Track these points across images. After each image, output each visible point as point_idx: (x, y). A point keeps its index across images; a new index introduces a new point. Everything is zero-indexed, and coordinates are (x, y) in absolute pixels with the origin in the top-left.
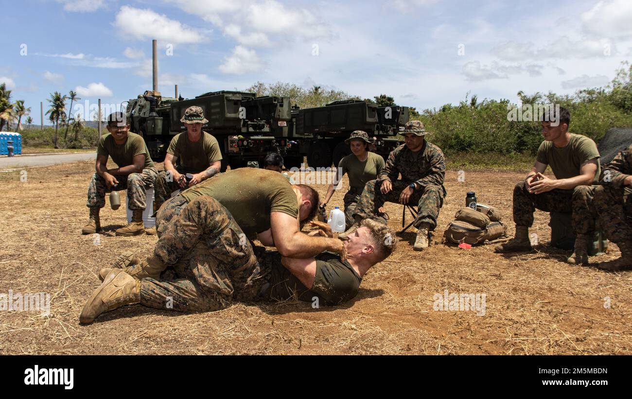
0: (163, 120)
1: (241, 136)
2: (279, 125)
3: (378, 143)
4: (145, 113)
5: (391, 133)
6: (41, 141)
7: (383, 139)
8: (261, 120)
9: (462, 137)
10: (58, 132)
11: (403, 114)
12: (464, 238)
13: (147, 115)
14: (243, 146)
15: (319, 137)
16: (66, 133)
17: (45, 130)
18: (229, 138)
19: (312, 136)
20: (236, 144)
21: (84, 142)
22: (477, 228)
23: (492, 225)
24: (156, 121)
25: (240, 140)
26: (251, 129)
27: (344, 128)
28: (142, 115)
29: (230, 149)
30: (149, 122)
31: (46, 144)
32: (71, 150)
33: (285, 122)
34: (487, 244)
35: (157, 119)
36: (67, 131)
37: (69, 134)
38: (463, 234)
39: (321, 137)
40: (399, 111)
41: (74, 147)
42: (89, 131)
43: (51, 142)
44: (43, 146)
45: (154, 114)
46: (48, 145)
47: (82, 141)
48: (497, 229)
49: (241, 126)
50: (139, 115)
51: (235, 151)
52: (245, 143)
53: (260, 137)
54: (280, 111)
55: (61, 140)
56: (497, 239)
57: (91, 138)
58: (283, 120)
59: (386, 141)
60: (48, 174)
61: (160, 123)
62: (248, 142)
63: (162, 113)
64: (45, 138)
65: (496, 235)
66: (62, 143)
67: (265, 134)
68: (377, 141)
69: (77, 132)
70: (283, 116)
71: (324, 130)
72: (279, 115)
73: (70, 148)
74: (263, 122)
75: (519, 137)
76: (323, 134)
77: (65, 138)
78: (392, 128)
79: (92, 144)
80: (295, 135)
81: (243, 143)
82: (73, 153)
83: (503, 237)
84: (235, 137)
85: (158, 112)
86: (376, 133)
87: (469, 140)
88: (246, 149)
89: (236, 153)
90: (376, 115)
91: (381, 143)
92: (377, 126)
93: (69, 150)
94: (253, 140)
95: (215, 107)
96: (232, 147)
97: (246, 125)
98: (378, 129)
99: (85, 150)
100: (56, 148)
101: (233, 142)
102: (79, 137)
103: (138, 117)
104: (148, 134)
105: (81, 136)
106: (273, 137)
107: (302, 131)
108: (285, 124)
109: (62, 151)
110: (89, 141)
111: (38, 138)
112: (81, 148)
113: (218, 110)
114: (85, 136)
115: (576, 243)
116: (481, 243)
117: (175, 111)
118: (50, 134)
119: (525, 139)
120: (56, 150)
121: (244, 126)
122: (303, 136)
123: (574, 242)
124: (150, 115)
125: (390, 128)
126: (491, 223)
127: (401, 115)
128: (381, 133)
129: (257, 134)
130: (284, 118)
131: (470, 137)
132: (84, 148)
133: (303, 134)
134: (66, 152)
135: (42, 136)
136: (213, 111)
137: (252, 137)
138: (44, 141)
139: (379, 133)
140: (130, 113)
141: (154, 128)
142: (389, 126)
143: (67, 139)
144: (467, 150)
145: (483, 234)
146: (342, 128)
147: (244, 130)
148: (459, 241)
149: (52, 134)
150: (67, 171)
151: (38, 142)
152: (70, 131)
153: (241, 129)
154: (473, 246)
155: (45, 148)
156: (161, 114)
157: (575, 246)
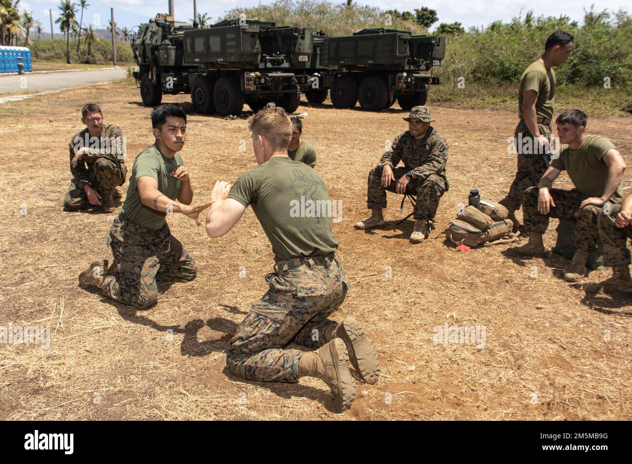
0: (177, 50)
1: (258, 73)
2: (300, 60)
3: (407, 79)
4: (157, 40)
5: (423, 67)
6: (52, 54)
7: (414, 75)
8: (281, 54)
9: (507, 65)
10: (69, 44)
11: (438, 45)
12: (463, 240)
13: (159, 43)
14: (261, 84)
15: (345, 70)
16: (79, 45)
17: (55, 41)
18: (246, 76)
19: (336, 68)
20: (253, 82)
21: (98, 56)
22: (477, 230)
23: (495, 225)
24: (169, 51)
25: (257, 77)
26: (269, 65)
27: (372, 62)
28: (154, 42)
29: (246, 87)
30: (161, 51)
31: (57, 57)
32: (84, 65)
33: (306, 57)
34: (487, 246)
35: (170, 49)
36: (79, 43)
37: (82, 47)
38: (462, 236)
39: (346, 70)
40: (434, 42)
41: (87, 62)
42: (103, 43)
43: (63, 55)
44: (55, 59)
45: (167, 42)
46: (60, 58)
47: (96, 54)
48: (500, 230)
49: (259, 62)
50: (152, 43)
51: (252, 90)
52: (263, 81)
53: (279, 74)
54: (301, 44)
55: (73, 53)
56: (499, 239)
57: (105, 52)
58: (304, 54)
59: (417, 78)
60: (59, 105)
61: (173, 53)
62: (266, 80)
63: (176, 41)
64: (57, 50)
65: (499, 235)
66: (75, 56)
67: (285, 70)
68: (407, 78)
69: (90, 44)
70: (304, 50)
71: (350, 63)
72: (300, 49)
73: (82, 63)
74: (282, 57)
75: (575, 65)
76: (349, 67)
77: (78, 51)
78: (425, 62)
79: (106, 58)
80: (318, 66)
81: (260, 81)
82: (86, 70)
83: (506, 237)
84: (251, 74)
85: (171, 40)
86: (407, 68)
87: (515, 68)
88: (265, 87)
89: (253, 91)
90: (408, 48)
91: (411, 79)
92: (408, 60)
93: (82, 65)
94: (271, 77)
95: (231, 40)
96: (248, 85)
97: (264, 60)
98: (409, 63)
99: (99, 66)
100: (69, 62)
101: (249, 80)
102: (92, 50)
103: (149, 44)
104: (161, 65)
105: (94, 49)
106: (293, 74)
107: (326, 62)
108: (306, 59)
109: (75, 68)
110: (103, 55)
111: (49, 50)
112: (95, 63)
113: (233, 43)
114: (98, 50)
115: (575, 256)
116: (481, 245)
117: (189, 41)
118: (62, 46)
119: (581, 68)
120: (68, 65)
121: (261, 61)
122: (327, 68)
123: (573, 256)
124: (163, 43)
125: (423, 62)
126: (494, 223)
127: (436, 48)
128: (412, 67)
129: (276, 70)
130: (305, 52)
131: (517, 65)
132: (98, 63)
133: (328, 66)
134: (79, 68)
135: (53, 48)
136: (228, 44)
137: (270, 74)
138: (56, 54)
139: (410, 68)
140: (141, 39)
141: (167, 59)
142: (422, 60)
143: (79, 53)
144: (512, 80)
145: (483, 236)
146: (369, 62)
147: (261, 66)
148: (457, 243)
149: (64, 46)
150: (78, 100)
151: (49, 55)
152: (82, 43)
153: (258, 65)
154: (472, 248)
155: (57, 62)
156: (174, 42)
157: (573, 259)
